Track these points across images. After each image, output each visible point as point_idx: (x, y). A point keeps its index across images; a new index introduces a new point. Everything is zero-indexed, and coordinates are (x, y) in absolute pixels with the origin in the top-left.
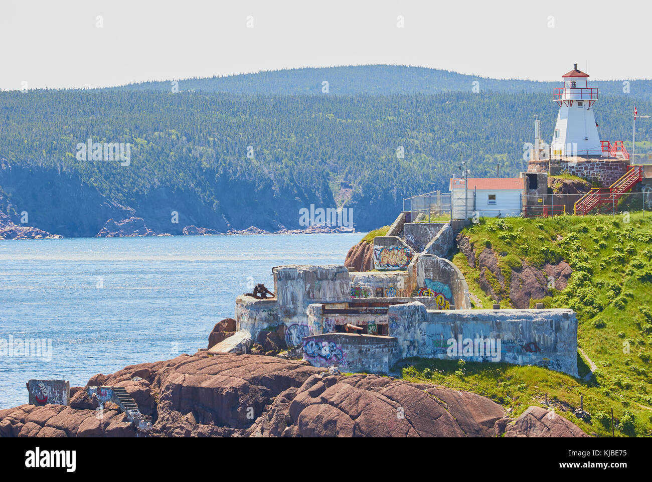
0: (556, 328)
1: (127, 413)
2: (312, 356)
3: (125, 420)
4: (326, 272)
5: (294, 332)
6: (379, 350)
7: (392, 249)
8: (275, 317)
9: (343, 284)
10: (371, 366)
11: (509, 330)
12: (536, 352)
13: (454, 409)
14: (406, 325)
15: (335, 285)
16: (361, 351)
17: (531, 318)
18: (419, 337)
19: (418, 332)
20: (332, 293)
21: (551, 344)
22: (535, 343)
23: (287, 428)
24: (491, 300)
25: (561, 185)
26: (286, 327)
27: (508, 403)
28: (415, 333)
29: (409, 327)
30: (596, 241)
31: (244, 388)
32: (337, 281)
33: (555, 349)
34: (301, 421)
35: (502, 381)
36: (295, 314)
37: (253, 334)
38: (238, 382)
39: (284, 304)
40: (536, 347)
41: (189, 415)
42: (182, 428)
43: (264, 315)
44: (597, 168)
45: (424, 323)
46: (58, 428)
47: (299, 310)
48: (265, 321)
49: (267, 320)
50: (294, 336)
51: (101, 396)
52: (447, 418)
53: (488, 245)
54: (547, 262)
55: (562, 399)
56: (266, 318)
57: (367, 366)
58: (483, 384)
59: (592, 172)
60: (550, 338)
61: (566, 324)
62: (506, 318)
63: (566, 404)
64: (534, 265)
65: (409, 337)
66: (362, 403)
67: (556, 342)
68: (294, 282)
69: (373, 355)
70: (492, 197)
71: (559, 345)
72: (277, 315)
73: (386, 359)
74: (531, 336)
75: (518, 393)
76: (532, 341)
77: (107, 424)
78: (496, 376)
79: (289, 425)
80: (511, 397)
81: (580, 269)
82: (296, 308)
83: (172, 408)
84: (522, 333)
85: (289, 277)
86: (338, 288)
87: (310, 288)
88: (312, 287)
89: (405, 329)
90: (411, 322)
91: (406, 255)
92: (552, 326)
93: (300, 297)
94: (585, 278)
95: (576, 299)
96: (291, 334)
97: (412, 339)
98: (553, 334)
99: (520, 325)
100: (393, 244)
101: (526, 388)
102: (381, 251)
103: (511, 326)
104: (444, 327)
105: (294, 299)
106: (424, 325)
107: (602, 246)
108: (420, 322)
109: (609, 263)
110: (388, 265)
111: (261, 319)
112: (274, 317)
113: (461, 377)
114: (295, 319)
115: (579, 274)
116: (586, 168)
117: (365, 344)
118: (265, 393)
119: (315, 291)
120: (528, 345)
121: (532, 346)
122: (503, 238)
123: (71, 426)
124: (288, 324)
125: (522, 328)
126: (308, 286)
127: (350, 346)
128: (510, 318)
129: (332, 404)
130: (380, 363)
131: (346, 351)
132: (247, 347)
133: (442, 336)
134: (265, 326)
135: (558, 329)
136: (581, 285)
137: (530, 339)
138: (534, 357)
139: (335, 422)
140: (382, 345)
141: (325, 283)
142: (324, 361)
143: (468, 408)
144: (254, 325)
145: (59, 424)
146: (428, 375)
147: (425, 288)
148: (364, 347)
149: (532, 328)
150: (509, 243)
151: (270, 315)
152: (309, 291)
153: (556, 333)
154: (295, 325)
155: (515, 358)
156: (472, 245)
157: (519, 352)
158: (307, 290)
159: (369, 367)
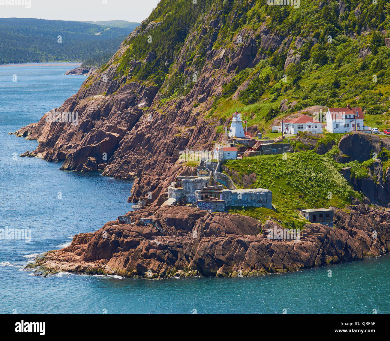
1: (156, 227)
2: (201, 206)
3: (156, 229)
5: (189, 198)
7: (203, 170)
8: (183, 194)
13: (247, 222)
14: (227, 196)
16: (217, 205)
17: (259, 193)
18: (230, 200)
23: (205, 231)
24: (238, 186)
25: (239, 147)
27: (258, 219)
30: (260, 166)
31: (188, 218)
33: (266, 202)
34: (210, 228)
35: (255, 212)
36: (190, 193)
37: (176, 199)
38: (186, 217)
39: (186, 190)
40: (261, 201)
41: (173, 227)
42: (172, 231)
43: (179, 193)
44: (247, 142)
45: (231, 196)
46: (136, 232)
47: (191, 192)
49: (180, 195)
50: (189, 199)
51: (146, 221)
52: (246, 225)
53: (233, 169)
54: (250, 173)
55: (274, 217)
58: (250, 214)
60: (265, 198)
61: (269, 194)
62: (253, 193)
63: (275, 219)
64: (247, 174)
66: (224, 222)
67: (266, 199)
68: (189, 184)
69: (220, 206)
70: (229, 153)
71: (268, 200)
73: (223, 207)
74: (260, 198)
75: (260, 216)
77: (152, 231)
78: (253, 210)
79: (205, 229)
80: (259, 217)
81: (259, 175)
82: (190, 191)
83: (167, 225)
84: (258, 198)
91: (208, 172)
92: (265, 195)
93: (191, 188)
94: (261, 178)
95: (260, 184)
101: (263, 214)
102: (199, 170)
103: (254, 196)
105: (189, 188)
107: (262, 168)
109: (265, 173)
110: (201, 174)
111: (179, 195)
113: (244, 212)
114: (190, 194)
115: (259, 177)
116: (244, 142)
118: (194, 219)
120: (259, 201)
122: (236, 166)
123: (140, 232)
124: (187, 196)
128: (254, 193)
129: (217, 223)
130: (222, 208)
131: (212, 205)
132: (178, 203)
133: (236, 199)
134: (180, 196)
135: (267, 196)
136: (260, 180)
138: (261, 204)
139: (220, 228)
142: (205, 208)
143: (250, 221)
144: (176, 196)
145: (136, 231)
146: (236, 212)
147: (217, 182)
148: (218, 204)
149: (260, 196)
150: (238, 168)
151: (181, 193)
154: (190, 196)
155: (256, 205)
156: (228, 169)
157: (257, 203)
159: (220, 210)
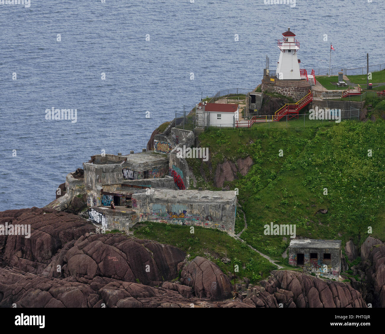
0: (222, 208)
4: (108, 168)
6: (124, 219)
7: (162, 143)
9: (119, 174)
10: (119, 227)
11: (197, 208)
12: (211, 221)
14: (141, 204)
15: (113, 175)
16: (114, 220)
18: (148, 210)
19: (148, 208)
20: (112, 179)
21: (219, 217)
22: (211, 216)
23: (64, 266)
26: (88, 195)
28: (146, 208)
29: (143, 206)
32: (115, 173)
33: (221, 220)
34: (69, 264)
36: (92, 189)
37: (71, 197)
40: (211, 218)
43: (77, 187)
44: (292, 90)
45: (151, 204)
47: (94, 188)
48: (78, 191)
50: (92, 201)
54: (240, 158)
56: (78, 189)
57: (117, 227)
59: (289, 93)
60: (219, 213)
61: (228, 206)
62: (195, 202)
63: (218, 255)
65: (143, 211)
67: (222, 216)
68: (92, 172)
69: (121, 222)
70: (219, 115)
71: (224, 218)
72: (84, 188)
73: (128, 224)
76: (209, 215)
82: (92, 186)
84: (204, 211)
85: (90, 169)
86: (115, 176)
87: (99, 177)
88: (100, 177)
89: (141, 207)
90: (144, 203)
91: (169, 147)
92: (220, 207)
93: (94, 181)
96: (90, 200)
97: (145, 212)
98: (221, 211)
99: (203, 206)
100: (163, 140)
102: (157, 143)
103: (198, 207)
104: (162, 206)
105: (91, 182)
106: (151, 205)
108: (149, 203)
111: (76, 190)
112: (82, 189)
114: (92, 192)
116: (286, 91)
117: (116, 216)
119: (102, 178)
120: (207, 217)
121: (209, 218)
124: (89, 194)
125: (204, 208)
126: (98, 176)
127: (109, 216)
128: (198, 202)
129: (88, 254)
132: (67, 204)
133: (161, 211)
134: (78, 194)
135: (224, 209)
137: (208, 213)
138: (209, 224)
140: (125, 217)
141: (108, 174)
143: (165, 255)
149: (209, 208)
151: (80, 188)
152: (98, 179)
153: (222, 211)
154: (92, 195)
157: (202, 221)
158: (97, 178)
159: (118, 228)
